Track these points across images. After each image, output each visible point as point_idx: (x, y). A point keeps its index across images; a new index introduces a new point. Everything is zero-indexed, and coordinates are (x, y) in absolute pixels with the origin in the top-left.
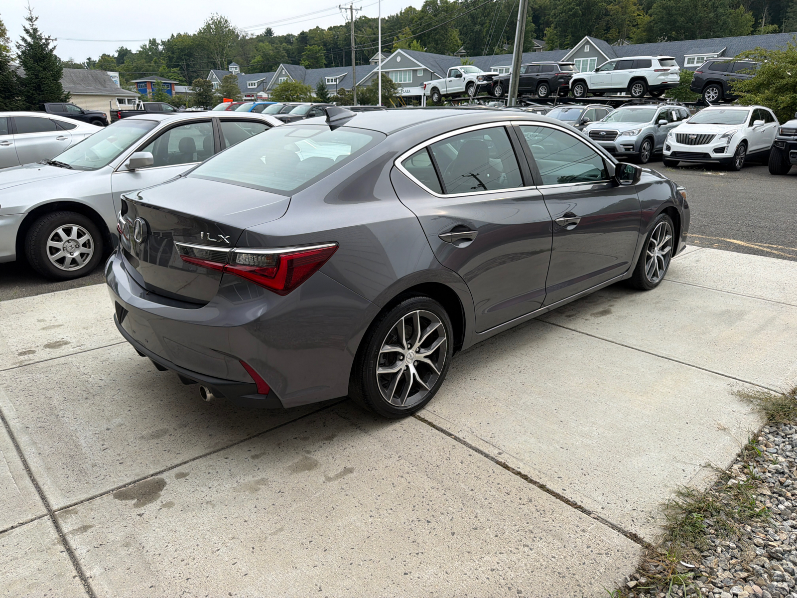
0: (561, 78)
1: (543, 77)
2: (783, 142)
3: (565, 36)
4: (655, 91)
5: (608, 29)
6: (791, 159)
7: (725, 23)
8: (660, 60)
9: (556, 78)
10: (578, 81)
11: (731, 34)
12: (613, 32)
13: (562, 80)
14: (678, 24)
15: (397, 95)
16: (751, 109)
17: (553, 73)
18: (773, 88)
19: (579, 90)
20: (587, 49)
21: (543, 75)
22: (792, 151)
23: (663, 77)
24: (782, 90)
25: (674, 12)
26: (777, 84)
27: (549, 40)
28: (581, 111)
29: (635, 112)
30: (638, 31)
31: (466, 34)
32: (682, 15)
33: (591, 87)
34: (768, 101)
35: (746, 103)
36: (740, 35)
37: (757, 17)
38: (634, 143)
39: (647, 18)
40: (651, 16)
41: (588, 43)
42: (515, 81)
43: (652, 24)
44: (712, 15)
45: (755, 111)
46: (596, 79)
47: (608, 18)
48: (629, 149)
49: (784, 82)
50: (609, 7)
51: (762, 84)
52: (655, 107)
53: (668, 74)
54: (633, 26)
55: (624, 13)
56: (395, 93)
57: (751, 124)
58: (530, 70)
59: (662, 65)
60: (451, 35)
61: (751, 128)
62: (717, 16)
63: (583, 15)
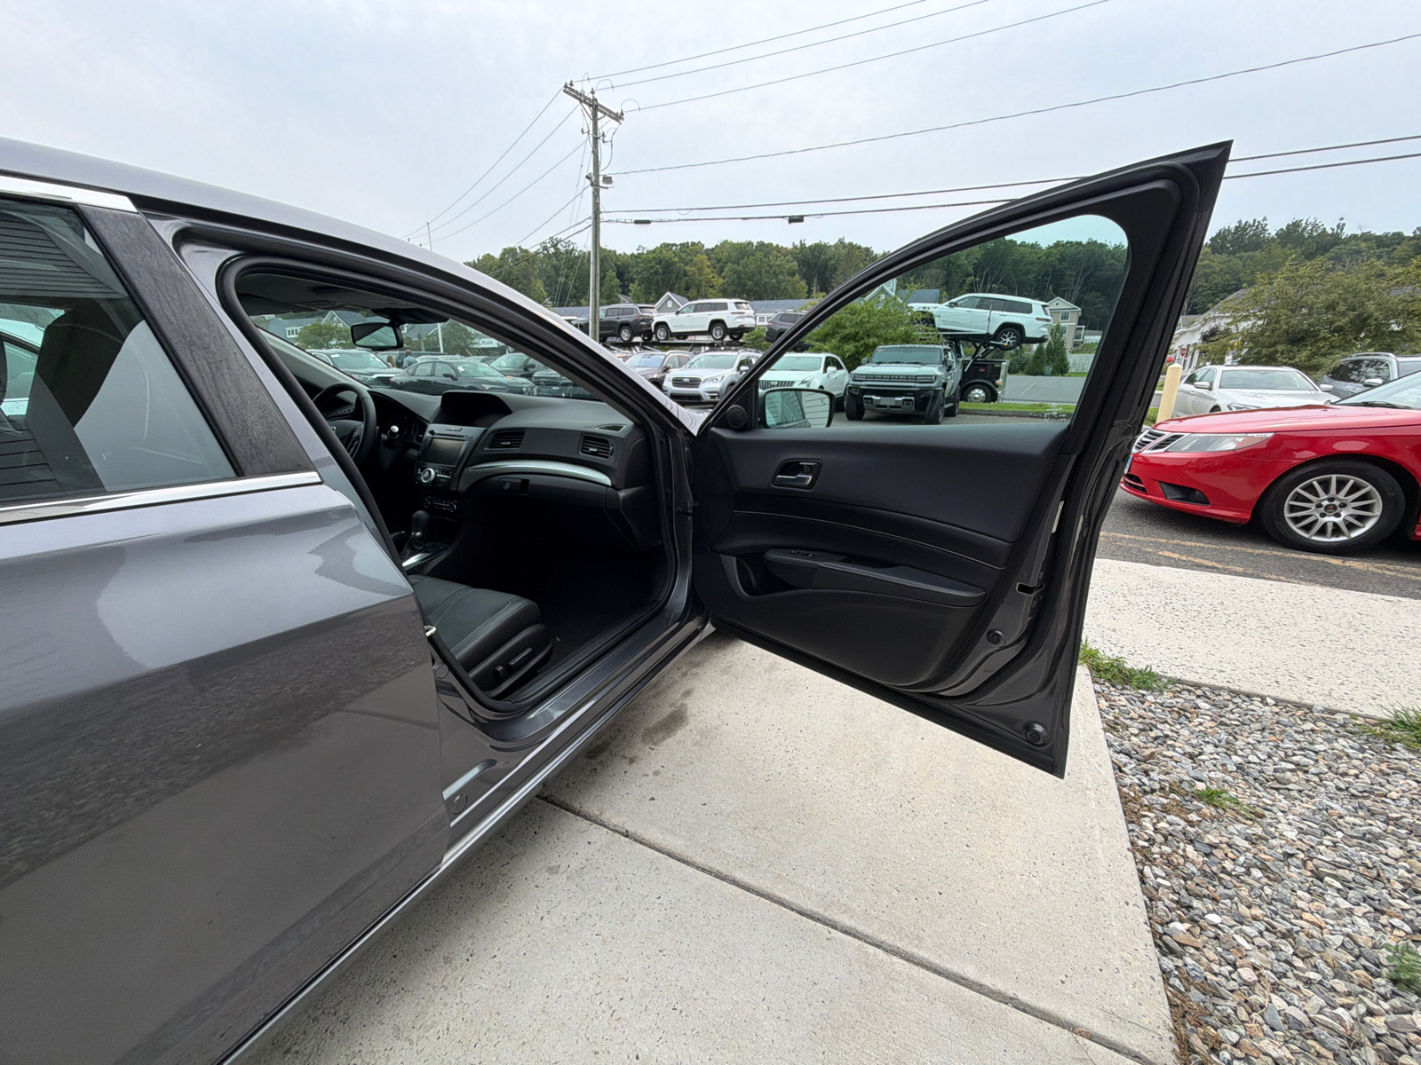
0: (642, 321)
1: (624, 320)
2: (856, 387)
3: (650, 294)
4: (735, 334)
5: (688, 289)
6: (865, 404)
7: (785, 289)
8: (736, 303)
9: (637, 321)
10: (659, 324)
11: (791, 298)
12: (693, 292)
13: (644, 323)
14: (747, 287)
15: (475, 346)
16: (823, 356)
17: (634, 315)
18: (838, 337)
19: (662, 334)
20: (670, 304)
21: (624, 318)
22: (865, 396)
23: (739, 320)
24: (846, 339)
25: (743, 276)
26: (841, 334)
27: (634, 295)
28: (663, 357)
29: (716, 359)
30: (715, 292)
31: (551, 285)
32: (750, 280)
33: (673, 330)
34: (835, 349)
35: (819, 351)
36: (799, 298)
37: (809, 284)
38: (718, 390)
39: (721, 281)
40: (724, 278)
41: (670, 298)
42: (595, 327)
43: (726, 286)
44: (774, 281)
45: (827, 358)
46: (677, 322)
47: (686, 278)
48: (714, 397)
49: (847, 331)
50: (687, 268)
51: (828, 334)
52: (735, 353)
53: (743, 317)
54: (710, 287)
55: (701, 275)
56: (472, 344)
57: (825, 371)
58: (610, 314)
59: (738, 308)
60: (535, 286)
61: (826, 375)
62: (778, 282)
63: (664, 273)
